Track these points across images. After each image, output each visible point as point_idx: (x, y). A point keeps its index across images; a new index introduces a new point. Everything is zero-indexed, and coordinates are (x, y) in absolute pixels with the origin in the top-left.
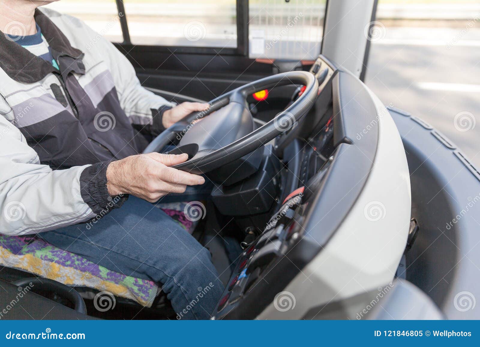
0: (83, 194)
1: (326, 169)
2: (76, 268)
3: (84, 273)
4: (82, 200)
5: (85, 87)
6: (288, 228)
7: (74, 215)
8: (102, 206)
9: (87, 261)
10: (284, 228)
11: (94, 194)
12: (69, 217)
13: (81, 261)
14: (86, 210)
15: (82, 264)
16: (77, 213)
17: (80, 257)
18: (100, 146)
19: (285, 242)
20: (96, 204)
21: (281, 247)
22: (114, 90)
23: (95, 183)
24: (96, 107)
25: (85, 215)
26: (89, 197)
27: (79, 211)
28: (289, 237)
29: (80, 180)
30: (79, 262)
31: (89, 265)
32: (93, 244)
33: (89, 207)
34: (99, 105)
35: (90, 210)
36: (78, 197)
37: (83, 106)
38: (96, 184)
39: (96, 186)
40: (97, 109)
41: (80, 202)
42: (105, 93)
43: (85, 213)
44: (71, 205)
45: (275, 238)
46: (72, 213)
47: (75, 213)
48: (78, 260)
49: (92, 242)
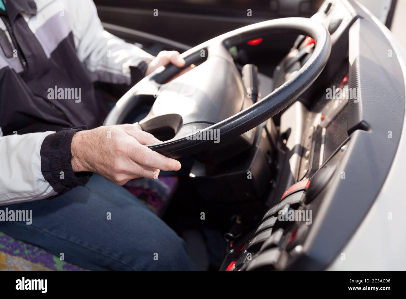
0: (44, 171)
1: (338, 162)
2: (26, 258)
3: (35, 265)
4: (42, 177)
5: (37, 30)
6: (290, 234)
7: (32, 194)
8: (64, 184)
9: (38, 250)
10: (284, 234)
11: (55, 171)
12: (27, 195)
13: (32, 249)
14: (46, 188)
15: (34, 253)
16: (36, 191)
17: (30, 246)
18: (54, 107)
19: (284, 252)
20: (57, 181)
21: (280, 258)
22: (71, 35)
23: (57, 158)
24: (48, 55)
25: (45, 194)
26: (50, 174)
27: (38, 190)
28: (290, 248)
29: (41, 154)
30: (30, 252)
31: (41, 255)
32: (45, 232)
33: (49, 185)
34: (53, 54)
35: (51, 188)
36: (38, 174)
37: (33, 56)
38: (59, 160)
39: (59, 162)
40: (50, 59)
41: (40, 180)
42: (61, 39)
43: (45, 192)
44: (30, 182)
45: (272, 246)
46: (31, 191)
47: (34, 192)
48: (28, 248)
49: (44, 230)
